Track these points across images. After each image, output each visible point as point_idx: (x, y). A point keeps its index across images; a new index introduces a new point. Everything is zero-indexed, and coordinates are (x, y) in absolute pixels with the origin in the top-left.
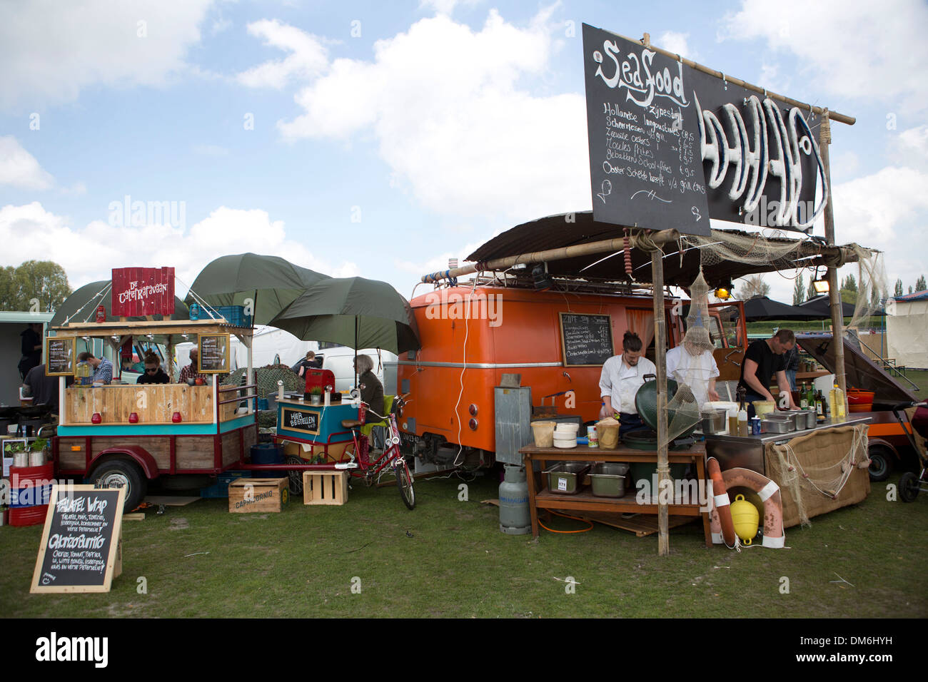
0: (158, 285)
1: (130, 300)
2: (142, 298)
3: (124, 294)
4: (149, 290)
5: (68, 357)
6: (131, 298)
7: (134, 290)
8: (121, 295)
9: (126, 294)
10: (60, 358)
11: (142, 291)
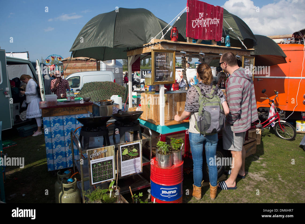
0: (215, 19)
1: (199, 27)
2: (205, 26)
3: (195, 21)
4: (210, 21)
5: (170, 68)
6: (199, 25)
7: (201, 19)
8: (193, 21)
9: (196, 22)
10: (164, 68)
11: (206, 21)
